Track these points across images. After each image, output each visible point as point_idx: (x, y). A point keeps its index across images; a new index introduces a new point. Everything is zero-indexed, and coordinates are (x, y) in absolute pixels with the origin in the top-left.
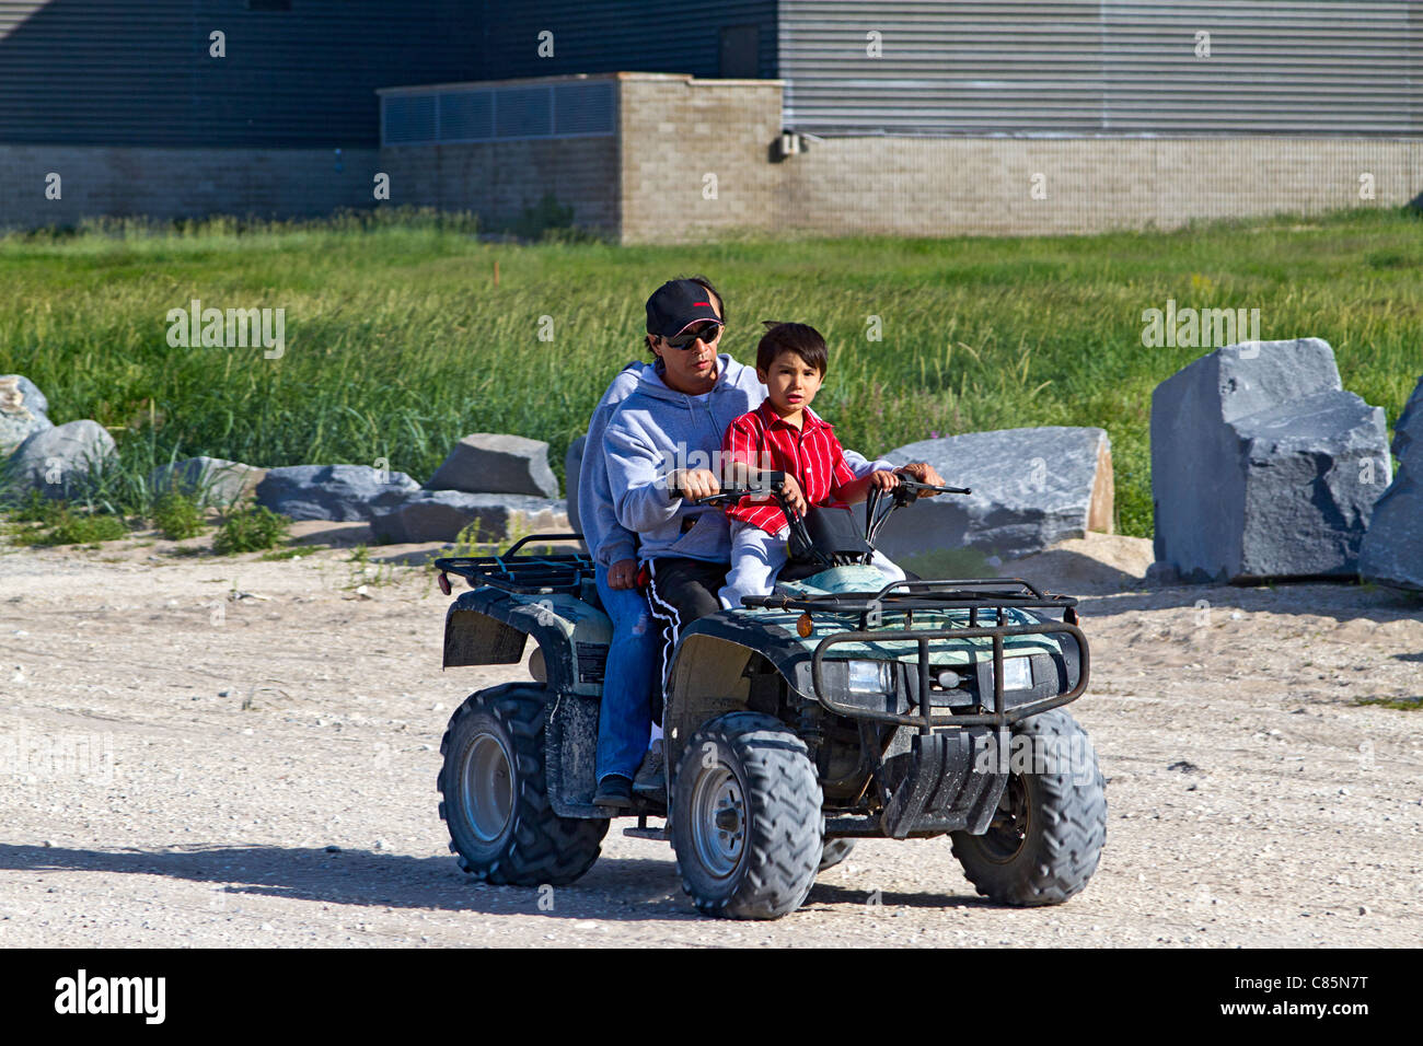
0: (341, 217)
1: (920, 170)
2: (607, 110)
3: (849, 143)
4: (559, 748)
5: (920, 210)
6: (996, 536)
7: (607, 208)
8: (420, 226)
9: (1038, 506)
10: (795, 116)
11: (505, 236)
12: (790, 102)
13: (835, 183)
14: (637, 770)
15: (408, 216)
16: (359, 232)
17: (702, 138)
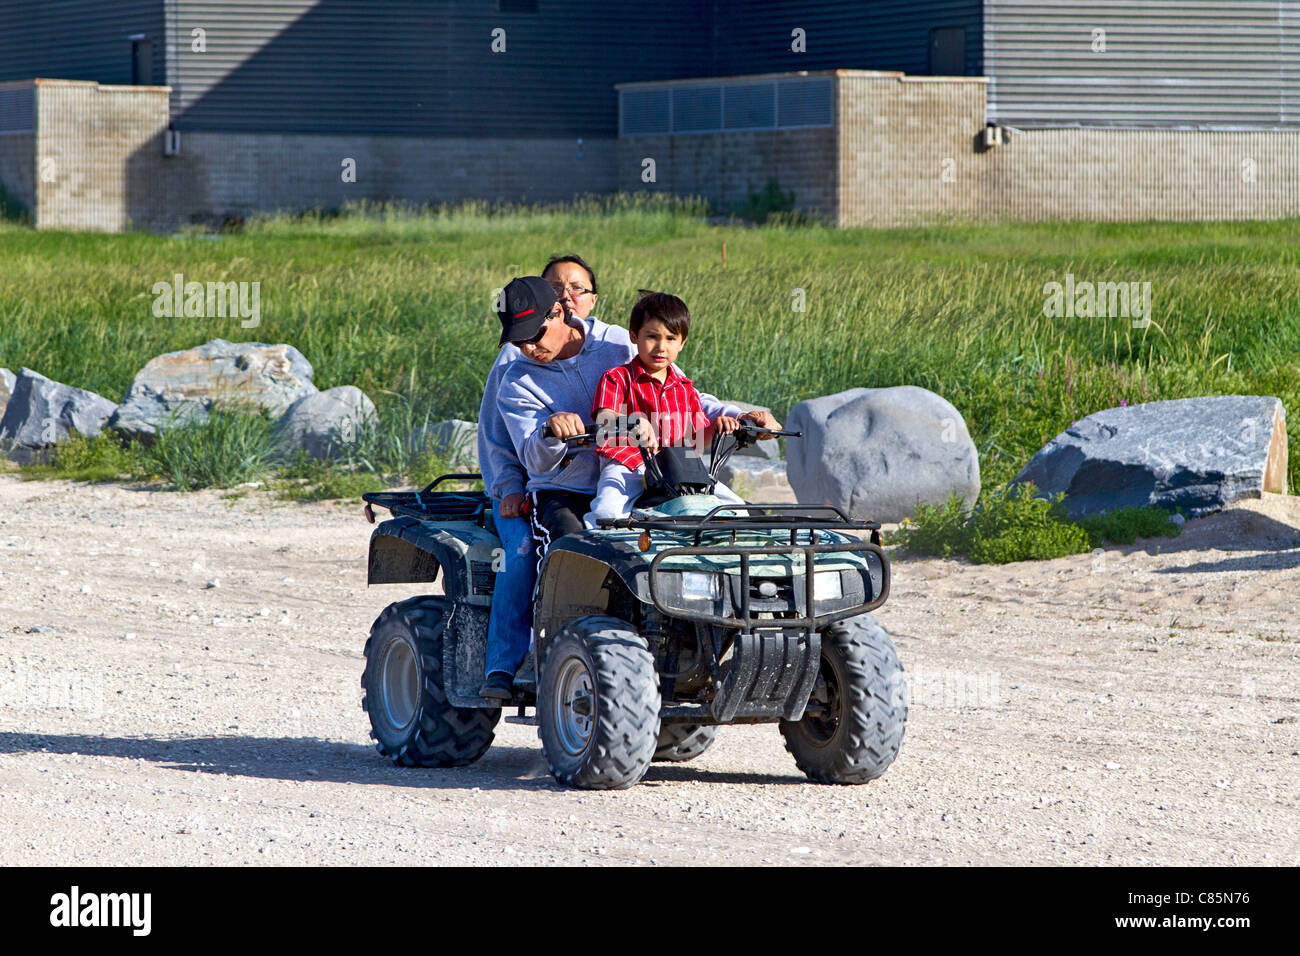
0: (582, 202)
1: (1112, 160)
2: (827, 104)
3: (1047, 135)
4: (454, 649)
5: (1112, 197)
6: (1179, 496)
7: (825, 194)
8: (654, 209)
9: (1219, 468)
10: (998, 110)
11: (732, 219)
12: (994, 98)
13: (1036, 172)
14: (518, 667)
15: (643, 200)
16: (598, 216)
17: (912, 131)
